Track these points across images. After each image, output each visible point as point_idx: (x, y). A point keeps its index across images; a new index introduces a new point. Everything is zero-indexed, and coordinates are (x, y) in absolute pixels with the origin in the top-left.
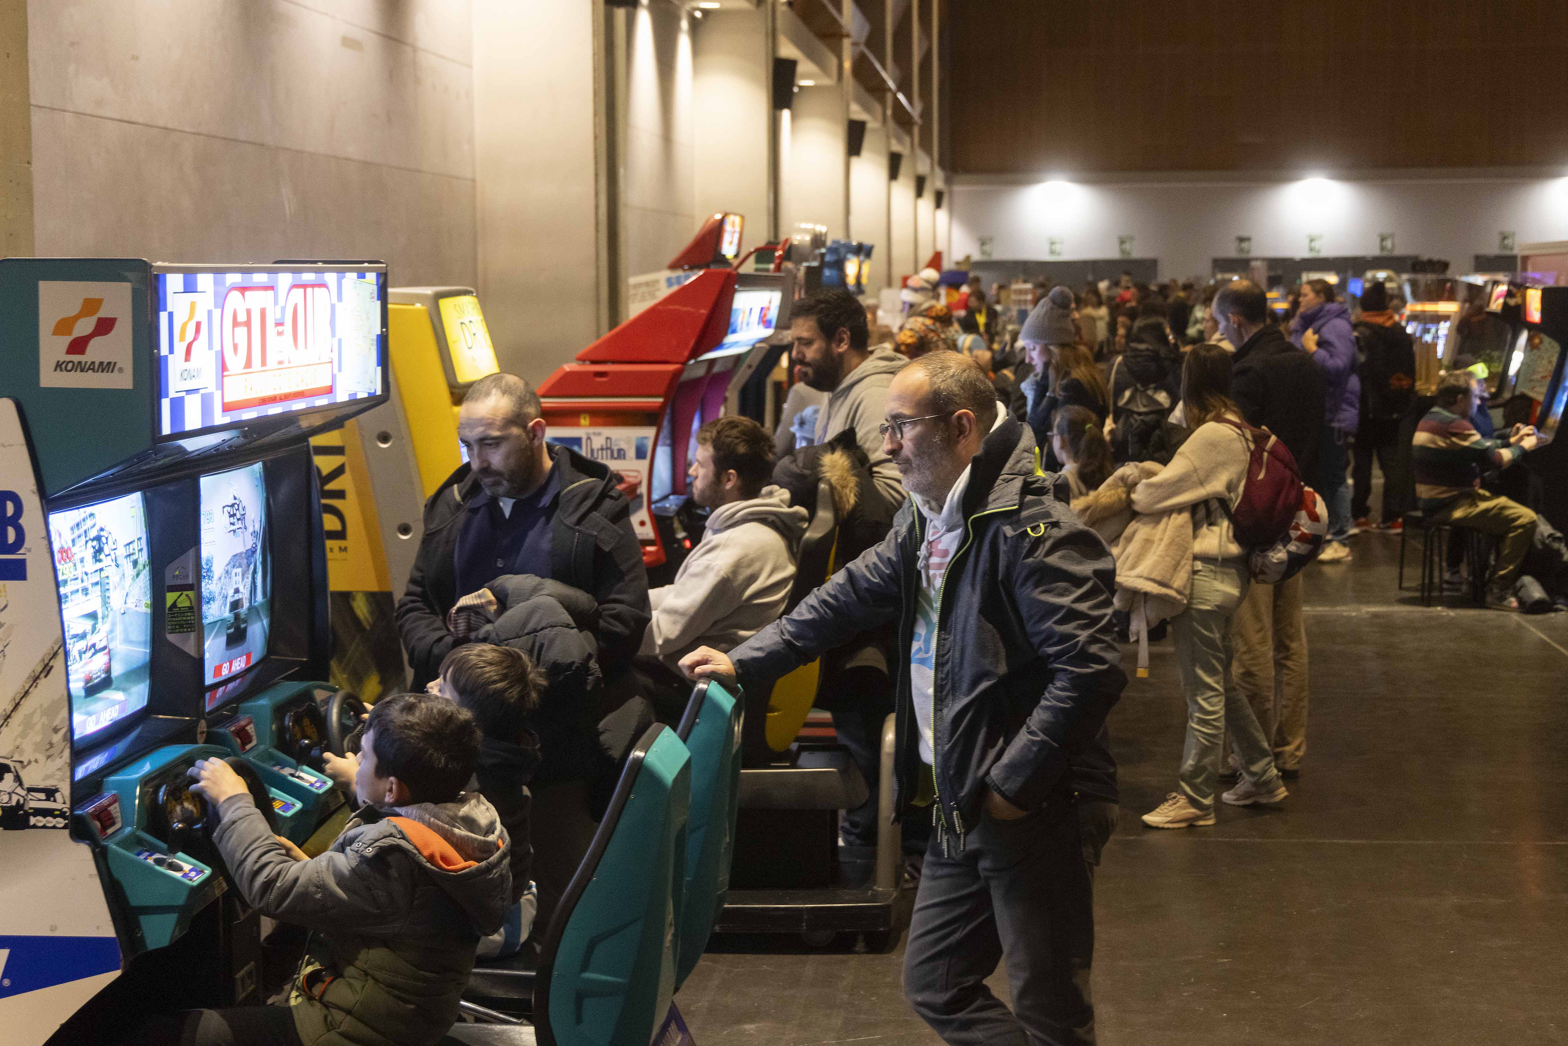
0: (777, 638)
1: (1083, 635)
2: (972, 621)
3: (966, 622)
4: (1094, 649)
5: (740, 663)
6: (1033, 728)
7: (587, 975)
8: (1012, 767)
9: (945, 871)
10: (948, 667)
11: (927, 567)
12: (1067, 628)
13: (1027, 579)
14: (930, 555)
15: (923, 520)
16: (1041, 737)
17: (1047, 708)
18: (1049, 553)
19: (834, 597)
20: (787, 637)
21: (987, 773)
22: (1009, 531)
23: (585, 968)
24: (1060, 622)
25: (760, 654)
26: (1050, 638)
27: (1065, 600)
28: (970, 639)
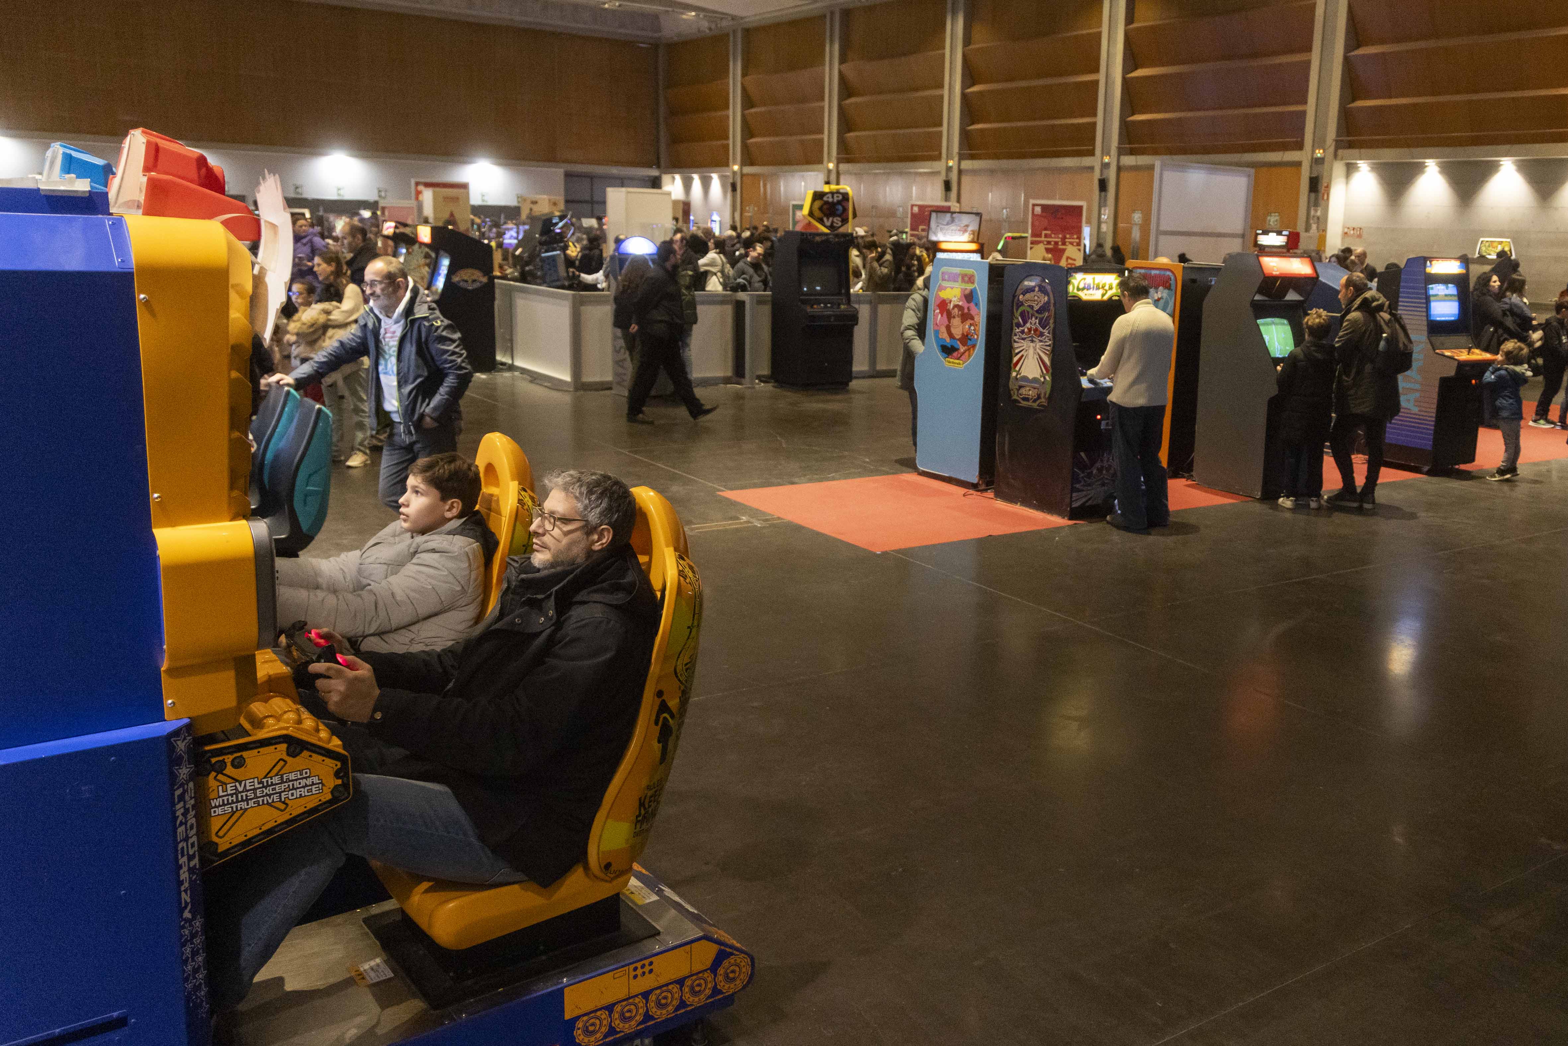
0: (311, 369)
1: (459, 360)
2: (413, 357)
3: (409, 356)
4: (463, 365)
5: (296, 380)
6: (443, 393)
7: (308, 488)
8: (435, 409)
9: (397, 452)
10: (401, 374)
11: (384, 338)
12: (453, 358)
13: (434, 341)
14: (386, 333)
15: (379, 321)
16: (446, 397)
17: (447, 386)
18: (443, 331)
19: (335, 352)
20: (315, 368)
21: (424, 411)
22: (427, 324)
23: (307, 485)
24: (450, 355)
25: (305, 376)
26: (446, 361)
27: (451, 348)
28: (413, 363)
